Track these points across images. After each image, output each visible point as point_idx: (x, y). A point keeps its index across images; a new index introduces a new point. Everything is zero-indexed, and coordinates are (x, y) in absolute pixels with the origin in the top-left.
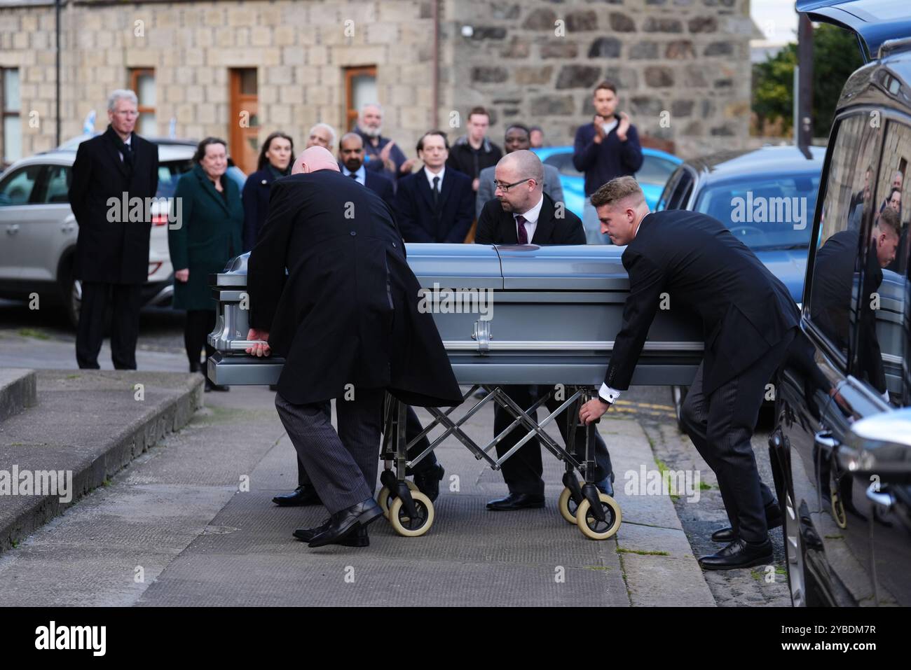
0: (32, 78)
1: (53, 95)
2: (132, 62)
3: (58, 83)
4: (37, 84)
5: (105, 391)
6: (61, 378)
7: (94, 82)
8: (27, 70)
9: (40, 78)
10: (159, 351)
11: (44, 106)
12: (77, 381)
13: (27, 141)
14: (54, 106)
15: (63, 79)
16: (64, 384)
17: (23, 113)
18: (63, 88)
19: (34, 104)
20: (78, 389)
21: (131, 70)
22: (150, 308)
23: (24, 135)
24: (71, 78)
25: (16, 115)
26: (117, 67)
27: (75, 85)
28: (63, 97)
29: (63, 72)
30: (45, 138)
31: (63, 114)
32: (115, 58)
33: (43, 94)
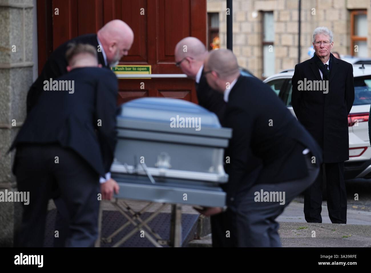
0: (282, 19)
1: (296, 30)
2: (350, 6)
3: (300, 22)
4: (285, 22)
5: (324, 238)
6: (294, 229)
7: (325, 19)
8: (279, 14)
9: (288, 18)
10: (365, 210)
11: (290, 37)
12: (305, 231)
13: (279, 61)
14: (297, 37)
15: (303, 19)
16: (295, 233)
17: (276, 42)
18: (303, 25)
19: (284, 37)
20: (306, 237)
21: (350, 10)
22: (358, 179)
23: (277, 58)
24: (309, 18)
25: (272, 44)
26: (340, 10)
27: (312, 23)
28: (303, 31)
29: (303, 13)
30: (291, 59)
31: (303, 43)
32: (340, 4)
33: (290, 30)
